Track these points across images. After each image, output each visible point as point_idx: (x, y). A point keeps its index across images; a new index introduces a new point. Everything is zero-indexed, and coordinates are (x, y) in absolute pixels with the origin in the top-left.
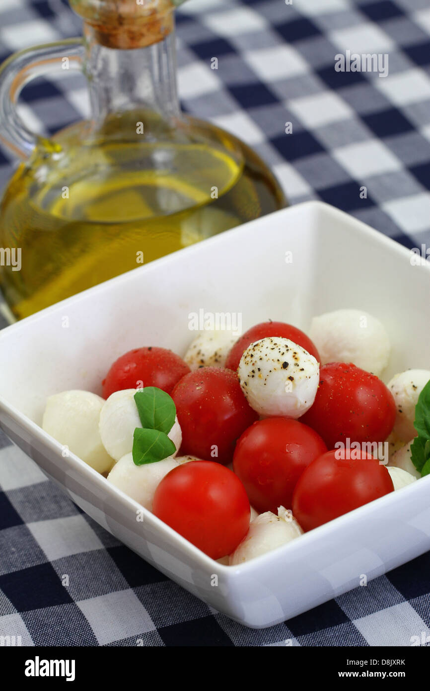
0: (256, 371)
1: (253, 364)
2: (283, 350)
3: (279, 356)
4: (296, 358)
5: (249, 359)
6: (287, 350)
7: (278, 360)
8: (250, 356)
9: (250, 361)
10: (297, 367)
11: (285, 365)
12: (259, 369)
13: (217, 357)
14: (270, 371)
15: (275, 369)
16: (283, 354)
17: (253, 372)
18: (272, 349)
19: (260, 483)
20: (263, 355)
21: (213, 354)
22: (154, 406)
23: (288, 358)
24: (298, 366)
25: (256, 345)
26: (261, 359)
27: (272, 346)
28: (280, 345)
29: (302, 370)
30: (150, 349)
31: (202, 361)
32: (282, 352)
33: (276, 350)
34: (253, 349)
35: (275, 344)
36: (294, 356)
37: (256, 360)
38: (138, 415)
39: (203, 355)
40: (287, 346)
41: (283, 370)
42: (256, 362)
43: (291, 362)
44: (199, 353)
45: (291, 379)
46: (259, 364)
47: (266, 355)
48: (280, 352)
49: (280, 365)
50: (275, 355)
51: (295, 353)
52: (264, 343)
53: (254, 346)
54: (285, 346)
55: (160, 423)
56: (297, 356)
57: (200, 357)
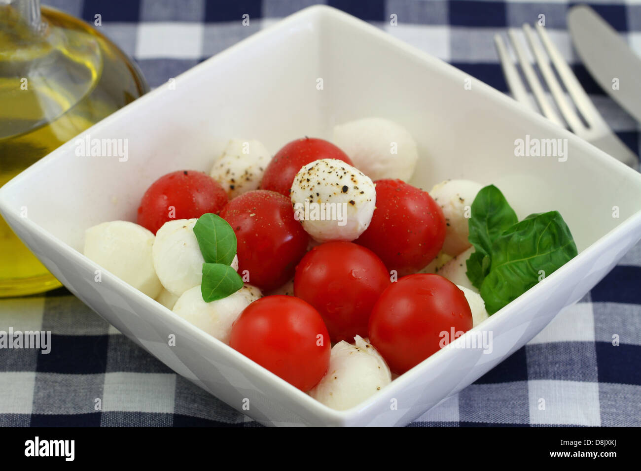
0: (315, 196)
1: (311, 189)
2: (341, 173)
3: (337, 180)
4: (355, 181)
5: (305, 183)
6: (345, 173)
7: (337, 184)
8: (306, 181)
9: (306, 186)
10: (356, 190)
11: (345, 189)
12: (318, 194)
13: (248, 176)
14: (330, 196)
15: (335, 193)
16: (341, 177)
17: (311, 197)
18: (330, 172)
19: (329, 311)
20: (320, 179)
21: (243, 173)
22: (215, 239)
23: (346, 181)
24: (358, 189)
25: (311, 169)
26: (319, 184)
27: (328, 169)
28: (336, 168)
29: (362, 193)
30: (186, 173)
31: (233, 181)
32: (340, 176)
33: (334, 174)
34: (308, 173)
35: (331, 167)
36: (352, 179)
37: (314, 184)
38: (199, 248)
39: (233, 174)
40: (343, 169)
41: (344, 195)
42: (313, 186)
43: (350, 185)
44: (228, 172)
45: (352, 203)
46: (317, 189)
47: (324, 179)
48: (338, 175)
49: (339, 189)
50: (333, 178)
51: (353, 176)
52: (319, 166)
53: (309, 170)
54: (341, 169)
55: (223, 256)
56: (355, 179)
57: (230, 177)
